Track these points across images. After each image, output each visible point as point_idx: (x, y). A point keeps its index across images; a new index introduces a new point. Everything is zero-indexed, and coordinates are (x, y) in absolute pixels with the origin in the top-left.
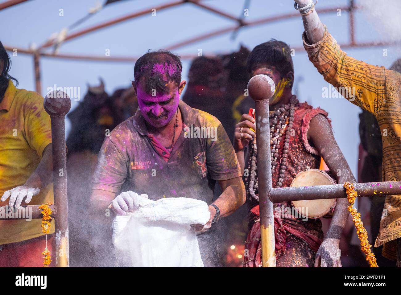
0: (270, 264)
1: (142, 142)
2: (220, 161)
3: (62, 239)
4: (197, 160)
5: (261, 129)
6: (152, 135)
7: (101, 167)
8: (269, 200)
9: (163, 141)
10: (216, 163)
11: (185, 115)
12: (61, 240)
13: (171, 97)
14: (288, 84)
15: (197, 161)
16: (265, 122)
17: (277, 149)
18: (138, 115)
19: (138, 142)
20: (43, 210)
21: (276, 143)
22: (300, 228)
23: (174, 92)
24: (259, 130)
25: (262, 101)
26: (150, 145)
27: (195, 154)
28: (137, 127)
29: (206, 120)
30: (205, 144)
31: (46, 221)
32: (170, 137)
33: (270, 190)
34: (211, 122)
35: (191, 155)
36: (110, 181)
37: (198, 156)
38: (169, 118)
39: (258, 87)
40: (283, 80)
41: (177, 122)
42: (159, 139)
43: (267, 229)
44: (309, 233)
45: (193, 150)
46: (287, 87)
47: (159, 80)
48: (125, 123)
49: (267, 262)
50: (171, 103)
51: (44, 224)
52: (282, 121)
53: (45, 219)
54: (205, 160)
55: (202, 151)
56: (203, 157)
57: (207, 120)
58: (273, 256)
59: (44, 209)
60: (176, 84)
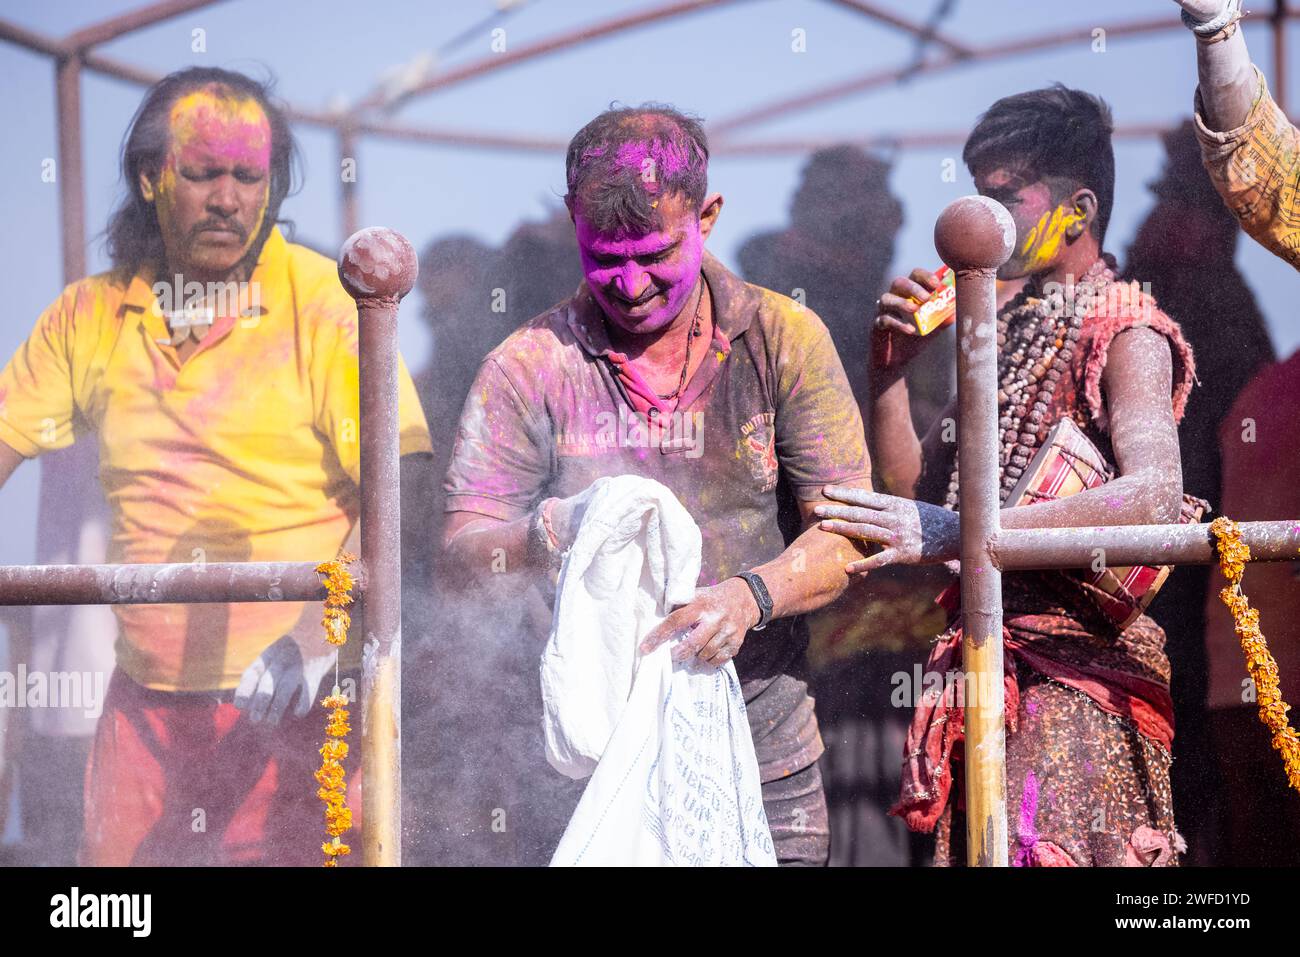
0: (989, 752)
1: (592, 375)
2: (812, 443)
3: (382, 663)
4: (748, 436)
5: (973, 356)
6: (623, 354)
7: (473, 445)
8: (988, 564)
9: (653, 374)
10: (800, 449)
11: (720, 304)
12: (378, 665)
13: (673, 241)
14: (1074, 224)
15: (750, 438)
16: (983, 336)
17: (1017, 420)
18: (584, 295)
19: (579, 373)
20: (328, 575)
21: (1015, 402)
22: (1063, 652)
23: (682, 225)
24: (967, 357)
25: (976, 273)
26: (613, 386)
27: (744, 418)
28: (580, 330)
29: (783, 319)
30: (773, 389)
31: (335, 607)
32: (674, 367)
33: (995, 535)
34: (796, 326)
35: (733, 419)
36: (500, 487)
37: (753, 424)
38: (671, 303)
39: (964, 231)
40: (1061, 209)
41: (698, 325)
42: (643, 368)
43: (982, 649)
44: (1093, 664)
45: (739, 407)
46: (1070, 233)
47: (631, 190)
48: (544, 318)
49: (980, 746)
50: (673, 258)
51: (329, 617)
52: (1046, 337)
53: (334, 603)
54: (773, 435)
55: (764, 410)
56: (768, 428)
57: (787, 320)
58: (996, 729)
59: (331, 572)
60: (689, 202)
